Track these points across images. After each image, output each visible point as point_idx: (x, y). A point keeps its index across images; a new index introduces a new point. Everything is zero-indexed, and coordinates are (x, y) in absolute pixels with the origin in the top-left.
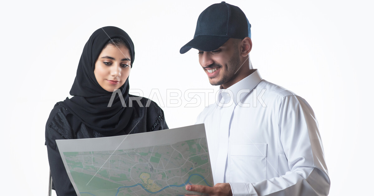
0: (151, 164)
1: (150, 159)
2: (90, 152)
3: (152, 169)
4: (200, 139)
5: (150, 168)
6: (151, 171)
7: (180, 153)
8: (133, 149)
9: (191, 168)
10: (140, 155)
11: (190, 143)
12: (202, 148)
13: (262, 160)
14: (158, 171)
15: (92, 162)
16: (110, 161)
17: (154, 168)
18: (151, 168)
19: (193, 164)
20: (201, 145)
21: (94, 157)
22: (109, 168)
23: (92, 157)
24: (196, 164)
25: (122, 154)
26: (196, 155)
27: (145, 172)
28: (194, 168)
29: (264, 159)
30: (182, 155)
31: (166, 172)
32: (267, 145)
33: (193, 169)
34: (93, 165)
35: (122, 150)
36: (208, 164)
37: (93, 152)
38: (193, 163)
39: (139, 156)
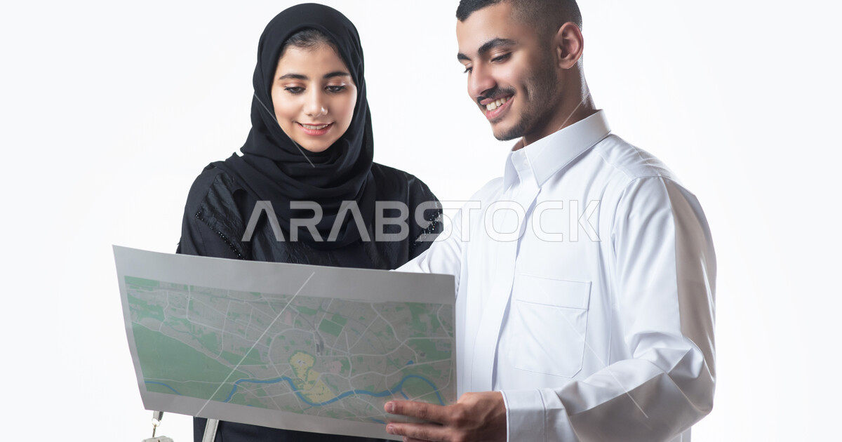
0: (320, 335)
1: (319, 325)
2: (186, 287)
3: (320, 347)
4: (441, 305)
5: (317, 345)
6: (318, 351)
7: (391, 325)
8: (284, 296)
9: (411, 362)
10: (297, 311)
11: (417, 309)
12: (442, 325)
13: (578, 317)
14: (335, 354)
15: (187, 310)
16: (229, 314)
17: (325, 345)
18: (318, 343)
19: (416, 355)
20: (440, 318)
21: (193, 298)
22: (223, 331)
23: (189, 299)
24: (422, 355)
25: (257, 302)
26: (426, 338)
27: (305, 352)
28: (417, 364)
29: (583, 314)
30: (393, 329)
31: (351, 358)
32: (591, 283)
33: (414, 365)
34: (187, 317)
35: (259, 294)
36: (450, 361)
37: (192, 287)
38: (417, 352)
39: (296, 313)
